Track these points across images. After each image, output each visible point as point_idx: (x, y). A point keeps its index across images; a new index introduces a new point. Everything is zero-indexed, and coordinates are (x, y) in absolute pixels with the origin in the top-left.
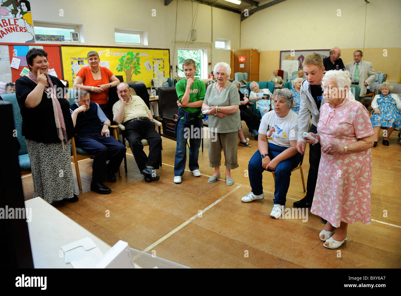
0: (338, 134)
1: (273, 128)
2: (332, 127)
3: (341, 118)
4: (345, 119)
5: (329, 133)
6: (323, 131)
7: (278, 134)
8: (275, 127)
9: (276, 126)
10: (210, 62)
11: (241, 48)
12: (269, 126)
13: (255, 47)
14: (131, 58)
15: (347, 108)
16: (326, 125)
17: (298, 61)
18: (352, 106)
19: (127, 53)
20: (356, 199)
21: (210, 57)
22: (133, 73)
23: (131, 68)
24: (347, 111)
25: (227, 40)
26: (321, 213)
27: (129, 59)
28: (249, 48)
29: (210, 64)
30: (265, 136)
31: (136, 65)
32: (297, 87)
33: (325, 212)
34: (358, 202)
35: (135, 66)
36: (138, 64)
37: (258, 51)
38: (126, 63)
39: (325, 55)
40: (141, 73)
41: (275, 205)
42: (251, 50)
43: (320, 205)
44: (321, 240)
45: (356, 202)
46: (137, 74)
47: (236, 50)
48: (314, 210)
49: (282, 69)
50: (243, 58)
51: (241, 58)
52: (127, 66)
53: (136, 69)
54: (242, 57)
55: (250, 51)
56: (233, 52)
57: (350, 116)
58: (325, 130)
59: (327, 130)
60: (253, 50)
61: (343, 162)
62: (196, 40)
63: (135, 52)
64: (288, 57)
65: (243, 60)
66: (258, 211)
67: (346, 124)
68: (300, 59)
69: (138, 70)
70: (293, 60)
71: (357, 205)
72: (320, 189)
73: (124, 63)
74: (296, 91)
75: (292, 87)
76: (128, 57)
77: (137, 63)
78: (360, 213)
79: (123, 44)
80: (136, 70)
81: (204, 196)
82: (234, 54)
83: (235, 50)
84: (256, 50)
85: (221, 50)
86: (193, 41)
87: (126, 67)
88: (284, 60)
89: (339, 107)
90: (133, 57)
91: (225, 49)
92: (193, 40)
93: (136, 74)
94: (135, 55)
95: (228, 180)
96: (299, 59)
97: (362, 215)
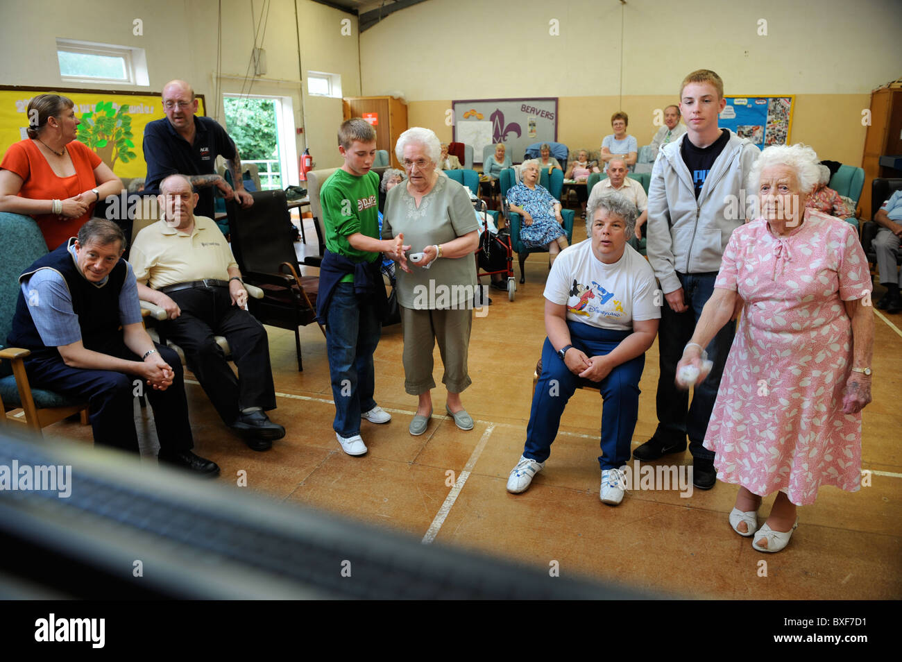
0: (811, 297)
1: (588, 288)
2: (791, 284)
3: (810, 259)
4: (820, 260)
5: (785, 297)
6: (767, 295)
7: (603, 303)
8: (591, 286)
9: (594, 283)
10: (300, 127)
11: (363, 95)
12: (575, 284)
13: (398, 93)
14: (107, 117)
15: (817, 235)
16: (773, 280)
17: (492, 123)
18: (830, 228)
19: (95, 106)
20: (829, 438)
21: (299, 113)
22: (116, 158)
23: (111, 143)
24: (820, 240)
25: (331, 76)
26: (747, 479)
27: (104, 120)
28: (384, 95)
29: (300, 131)
30: (564, 307)
31: (123, 136)
32: (529, 180)
33: (756, 479)
34: (832, 442)
35: (119, 139)
36: (128, 133)
37: (403, 100)
38: (96, 132)
39: (547, 110)
40: (137, 158)
41: (605, 472)
42: (389, 98)
43: (746, 461)
44: (741, 535)
45: (829, 441)
46: (126, 159)
47: (355, 99)
48: (729, 474)
49: (459, 140)
50: (373, 117)
51: (368, 117)
52: (99, 140)
53: (125, 147)
54: (370, 116)
55: (388, 100)
56: (349, 103)
57: (830, 253)
58: (770, 291)
59: (776, 289)
60: (393, 99)
61: (813, 360)
62: (264, 74)
63: (117, 102)
64: (469, 114)
65: (374, 122)
66: (569, 489)
67: (826, 271)
68: (495, 117)
69: (130, 150)
70: (480, 120)
71: (831, 450)
72: (746, 425)
73: (91, 132)
74: (528, 190)
75: (517, 179)
76: (99, 115)
77: (123, 132)
78: (837, 467)
79: (82, 81)
80: (123, 150)
81: (420, 468)
82: (350, 109)
83: (352, 99)
84: (399, 100)
85: (322, 99)
86: (259, 75)
87: (97, 142)
88: (460, 120)
89: (797, 232)
90: (114, 117)
91: (328, 96)
92: (258, 73)
93: (124, 160)
94: (117, 112)
95: (460, 418)
96: (492, 119)
97: (840, 471)
